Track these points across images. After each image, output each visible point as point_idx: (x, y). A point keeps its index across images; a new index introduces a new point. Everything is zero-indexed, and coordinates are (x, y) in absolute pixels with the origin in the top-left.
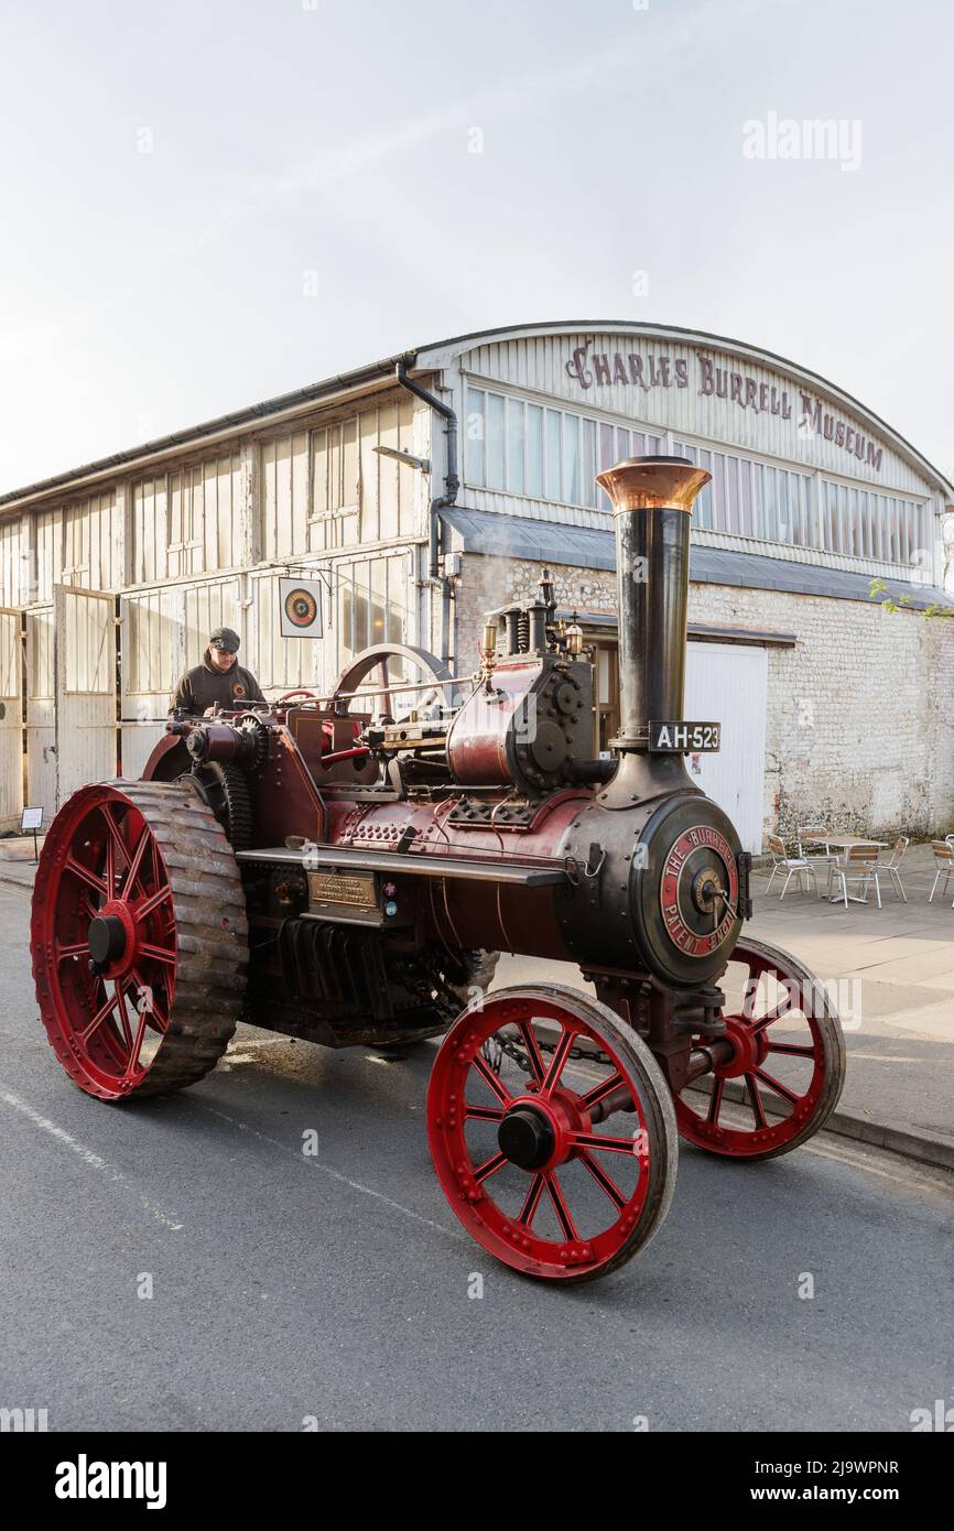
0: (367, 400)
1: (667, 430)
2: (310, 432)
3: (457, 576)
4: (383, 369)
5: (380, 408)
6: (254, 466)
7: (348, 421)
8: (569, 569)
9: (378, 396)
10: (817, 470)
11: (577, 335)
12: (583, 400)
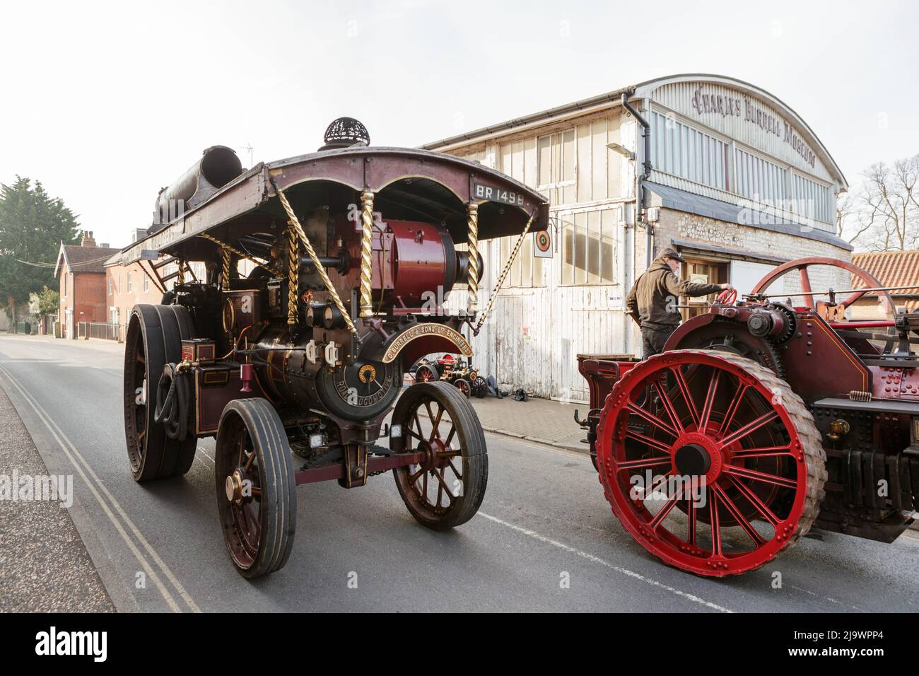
0: (585, 118)
1: (733, 140)
2: (538, 137)
3: (656, 222)
4: (611, 98)
5: (592, 122)
6: (496, 158)
7: (567, 131)
8: (704, 219)
9: (594, 115)
10: (790, 166)
11: (696, 83)
12: (698, 120)
